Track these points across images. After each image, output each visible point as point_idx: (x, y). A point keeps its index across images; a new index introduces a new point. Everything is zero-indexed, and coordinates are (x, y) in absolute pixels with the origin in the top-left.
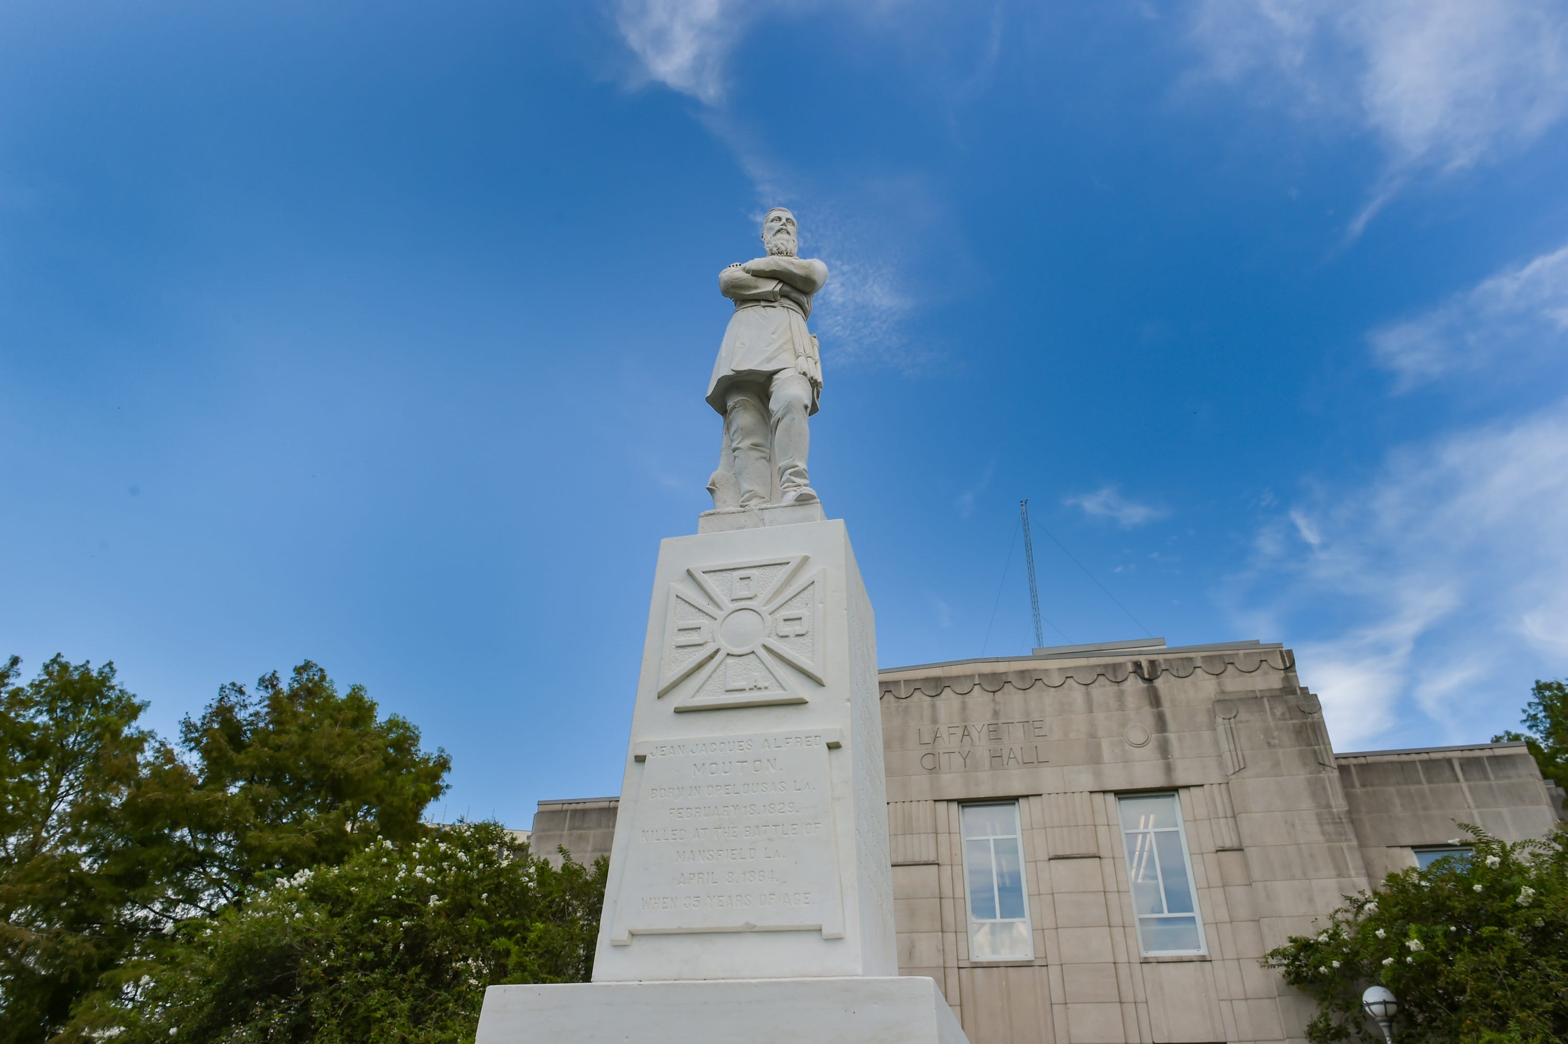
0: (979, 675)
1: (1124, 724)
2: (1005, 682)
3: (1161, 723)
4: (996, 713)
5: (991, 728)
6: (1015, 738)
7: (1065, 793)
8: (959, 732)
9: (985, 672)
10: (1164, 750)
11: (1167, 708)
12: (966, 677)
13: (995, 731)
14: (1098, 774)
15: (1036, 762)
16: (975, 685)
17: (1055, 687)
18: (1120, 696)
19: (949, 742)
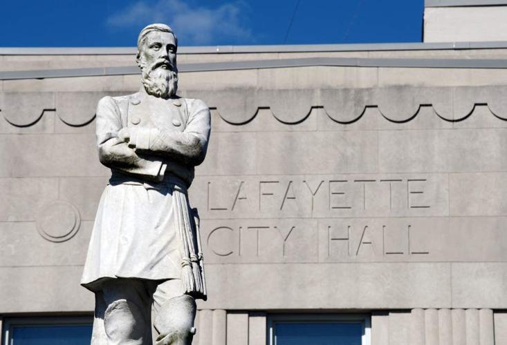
0: (322, 90)
2: (367, 107)
4: (345, 161)
5: (335, 187)
6: (375, 206)
7: (451, 309)
8: (279, 190)
9: (334, 85)
12: (298, 91)
13: (341, 192)
15: (406, 252)
16: (313, 107)
17: (453, 121)
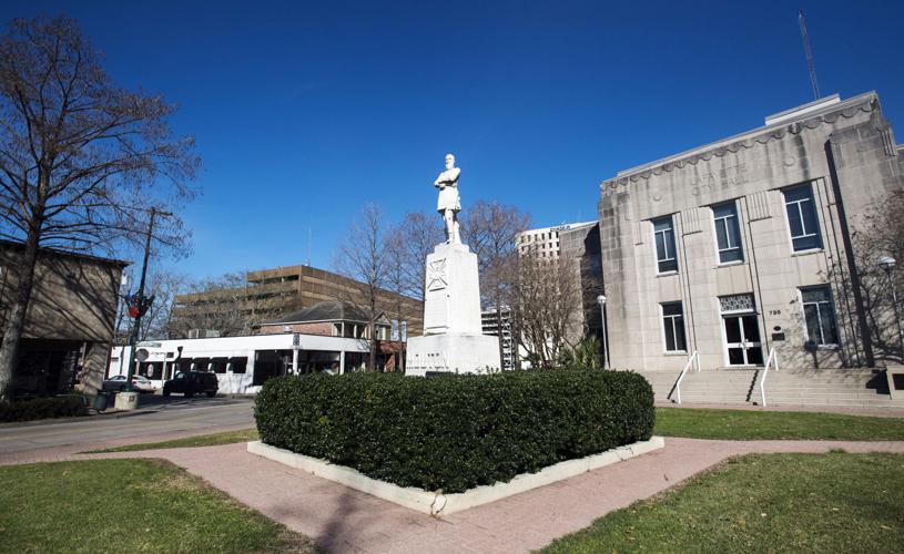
1: (783, 157)
3: (802, 152)
4: (723, 165)
5: (722, 172)
6: (732, 175)
8: (708, 176)
10: (804, 164)
11: (806, 145)
13: (723, 174)
14: (771, 182)
15: (742, 182)
18: (782, 145)
19: (704, 182)
